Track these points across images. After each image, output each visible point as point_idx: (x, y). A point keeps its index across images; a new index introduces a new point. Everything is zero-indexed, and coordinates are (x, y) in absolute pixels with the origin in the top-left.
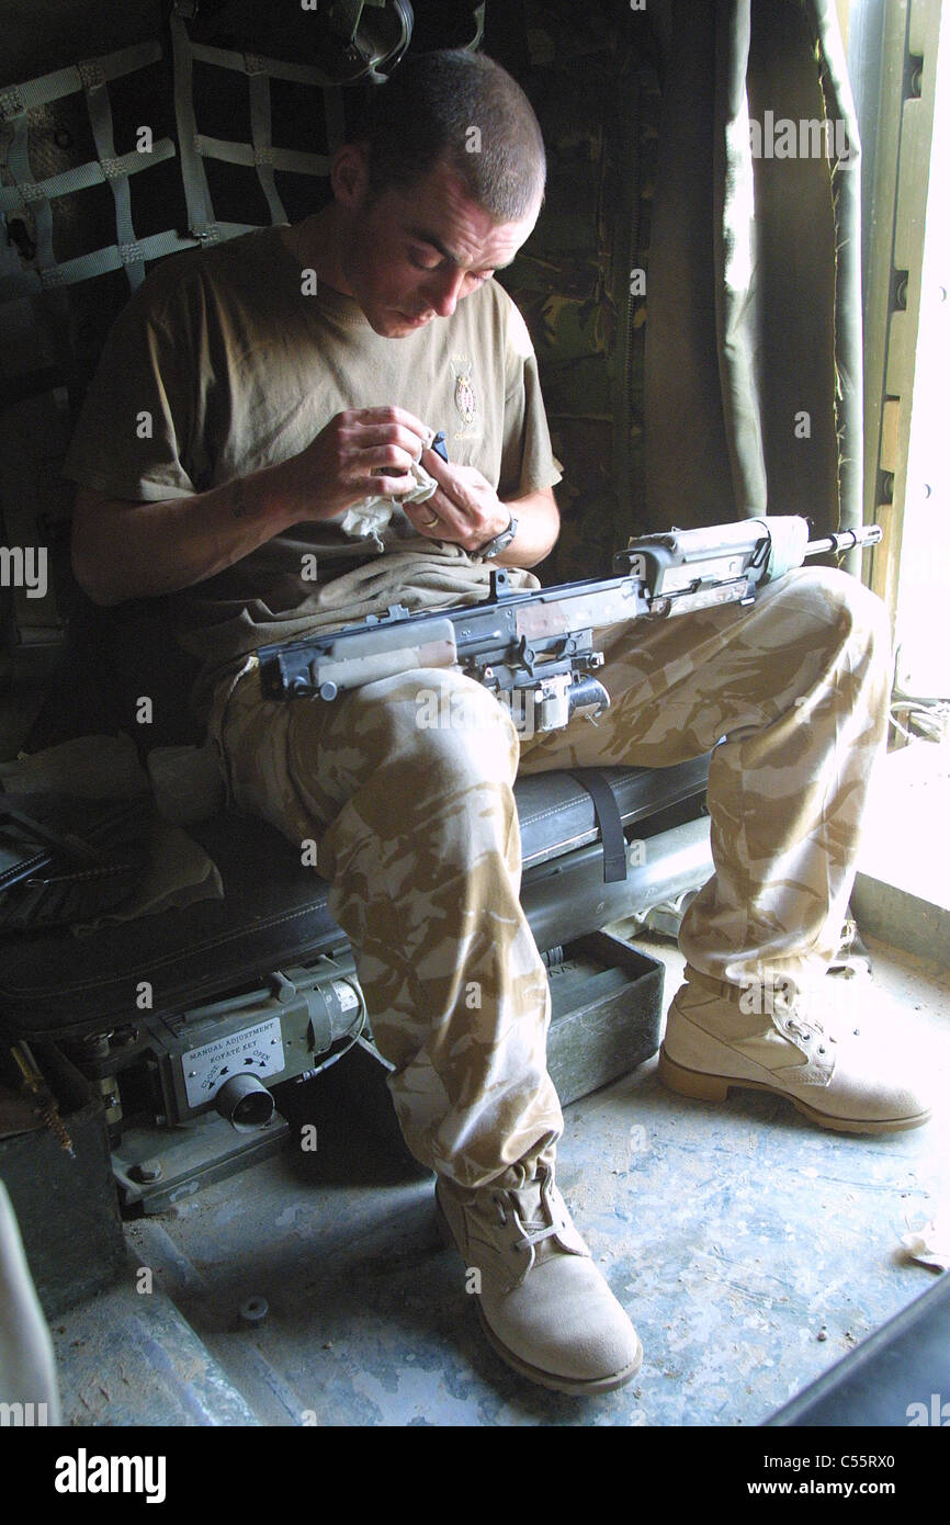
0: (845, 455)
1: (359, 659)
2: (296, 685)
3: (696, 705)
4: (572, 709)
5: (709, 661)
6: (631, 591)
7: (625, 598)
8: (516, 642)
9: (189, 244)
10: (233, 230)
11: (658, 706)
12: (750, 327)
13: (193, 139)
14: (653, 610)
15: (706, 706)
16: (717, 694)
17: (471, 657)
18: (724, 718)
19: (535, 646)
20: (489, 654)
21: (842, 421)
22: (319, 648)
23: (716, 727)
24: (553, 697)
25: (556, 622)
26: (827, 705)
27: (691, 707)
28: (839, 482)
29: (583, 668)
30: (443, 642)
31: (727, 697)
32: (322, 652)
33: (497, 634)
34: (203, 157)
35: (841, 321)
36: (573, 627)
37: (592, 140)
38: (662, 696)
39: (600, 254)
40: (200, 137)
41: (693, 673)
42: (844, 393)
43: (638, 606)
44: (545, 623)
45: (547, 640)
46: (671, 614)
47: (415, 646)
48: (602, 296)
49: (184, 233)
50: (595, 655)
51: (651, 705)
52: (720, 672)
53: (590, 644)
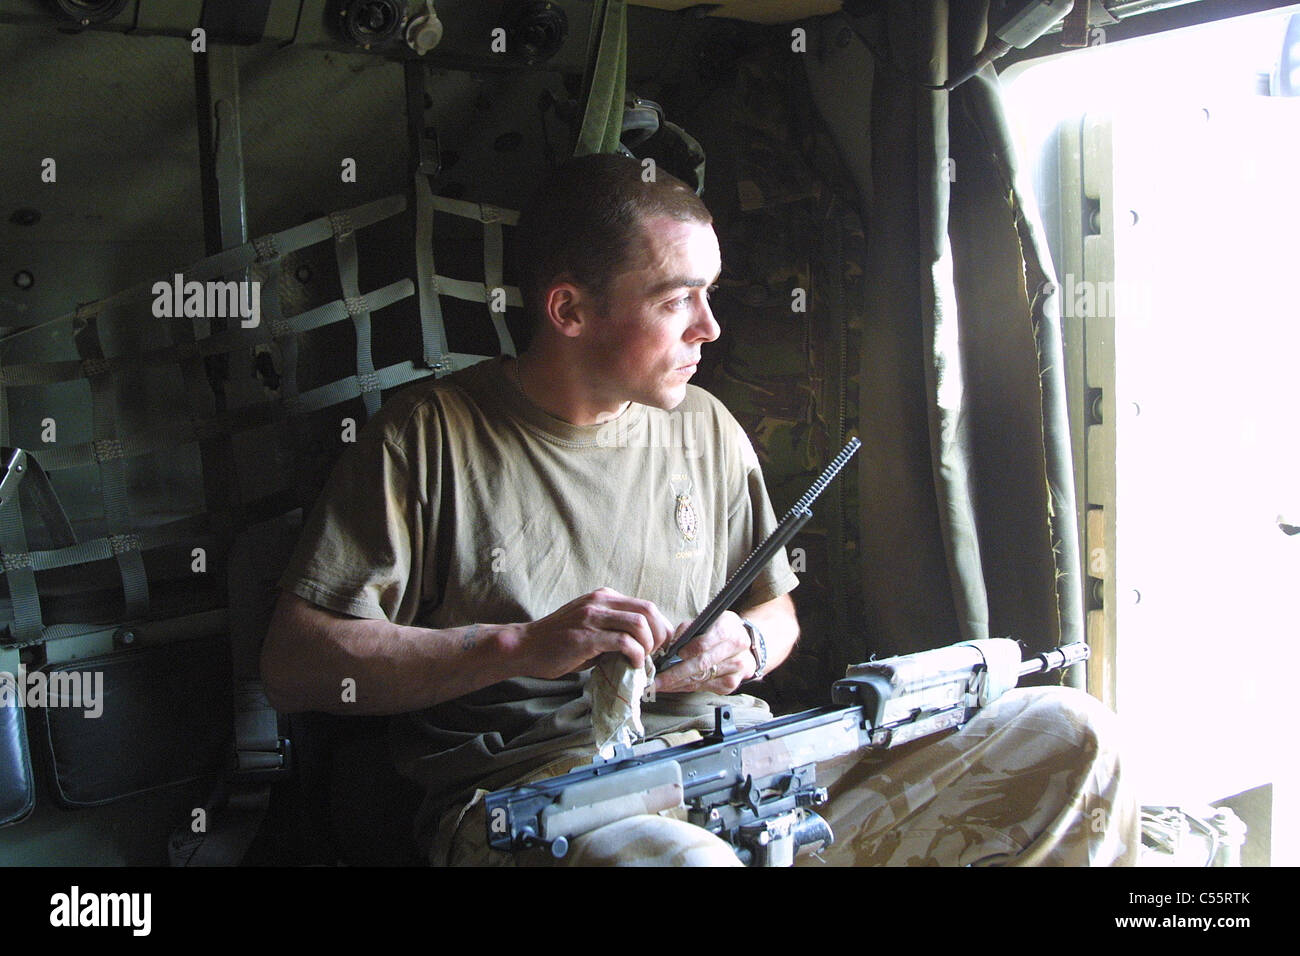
0: (1063, 569)
1: (587, 807)
2: (525, 836)
3: (939, 832)
4: (796, 847)
5: (950, 785)
6: (853, 723)
7: (847, 730)
8: (742, 781)
9: (424, 373)
10: (465, 361)
11: (899, 834)
12: (962, 448)
13: (431, 279)
14: (874, 741)
15: (950, 832)
16: (961, 819)
17: (697, 798)
18: (968, 845)
19: (761, 784)
20: (715, 794)
21: (1058, 536)
22: (547, 796)
23: (960, 856)
24: (778, 837)
25: (780, 758)
26: (1077, 830)
27: (934, 834)
28: (1058, 596)
29: (808, 803)
30: (670, 786)
31: (973, 822)
32: (551, 800)
33: (723, 773)
34: (440, 296)
35: (1050, 441)
36: (796, 762)
37: (800, 276)
38: (904, 822)
39: (811, 379)
40: (437, 277)
41: (936, 797)
42: (1056, 510)
43: (860, 738)
44: (770, 760)
45: (771, 777)
46: (892, 744)
47: (643, 790)
48: (815, 418)
49: (419, 364)
50: (818, 791)
51: (892, 832)
52: (963, 798)
53: (813, 779)
